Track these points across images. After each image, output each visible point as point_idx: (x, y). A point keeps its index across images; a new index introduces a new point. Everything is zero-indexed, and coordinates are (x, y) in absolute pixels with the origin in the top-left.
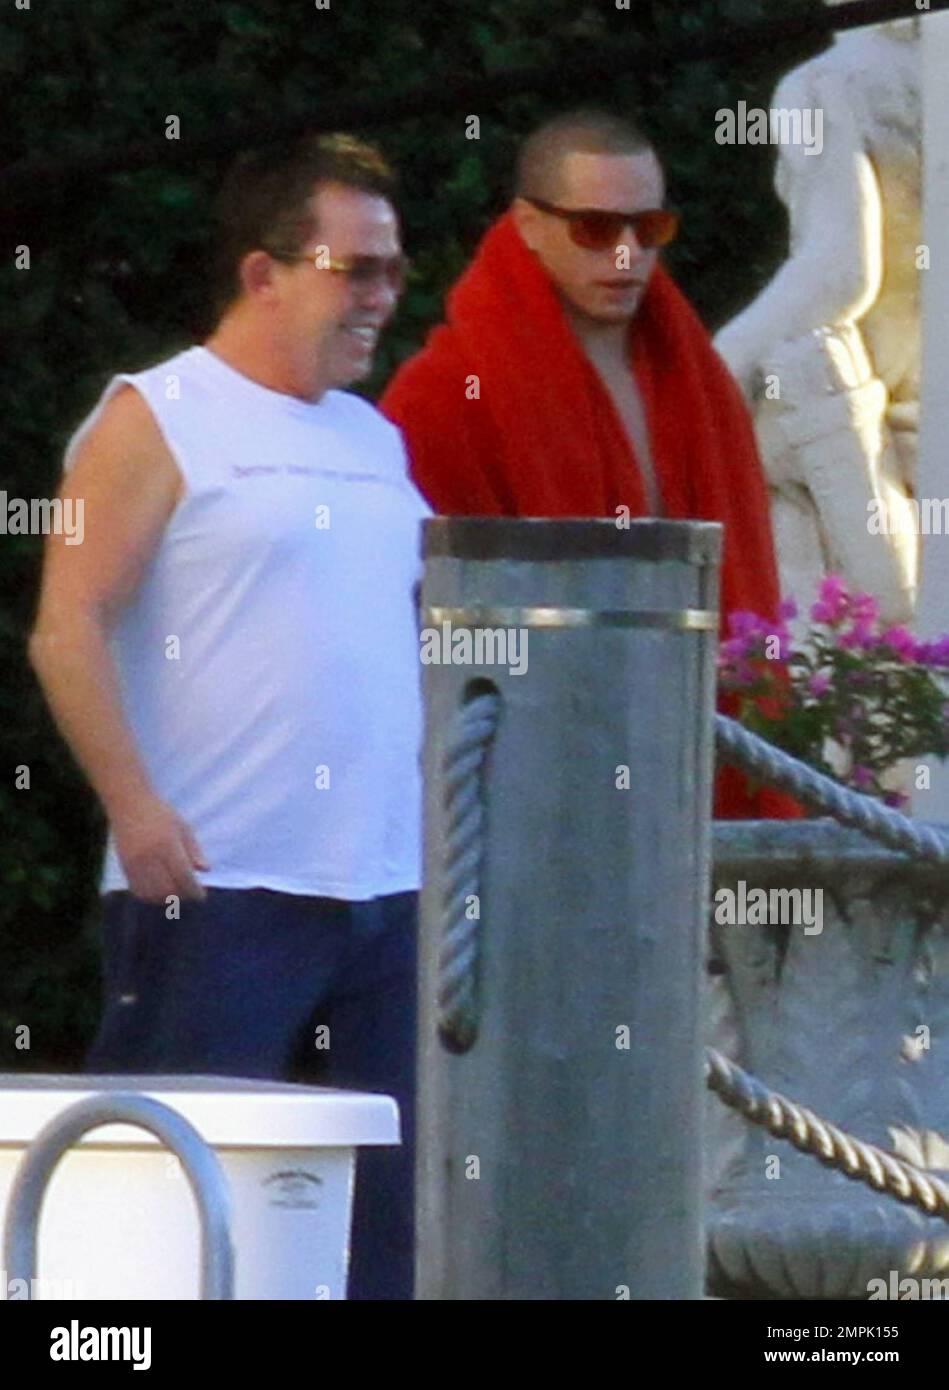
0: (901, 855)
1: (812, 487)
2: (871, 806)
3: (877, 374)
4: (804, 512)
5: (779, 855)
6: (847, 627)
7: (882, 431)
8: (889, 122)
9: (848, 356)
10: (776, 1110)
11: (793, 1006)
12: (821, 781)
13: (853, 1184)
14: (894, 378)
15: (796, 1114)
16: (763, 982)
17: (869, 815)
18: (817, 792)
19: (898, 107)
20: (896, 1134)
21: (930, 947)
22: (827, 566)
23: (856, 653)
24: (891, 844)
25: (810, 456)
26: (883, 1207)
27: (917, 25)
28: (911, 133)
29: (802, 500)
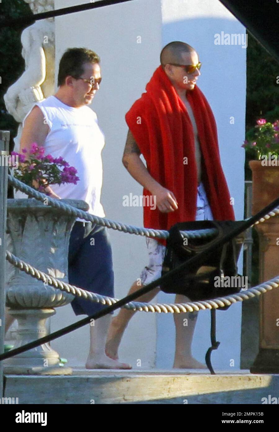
2: (43, 195)
3: (44, 97)
5: (22, 206)
6: (38, 155)
9: (38, 93)
10: (22, 264)
11: (26, 241)
12: (32, 190)
13: (40, 281)
15: (26, 265)
16: (19, 235)
17: (42, 197)
18: (31, 192)
19: (50, 37)
20: (49, 270)
21: (57, 228)
23: (40, 161)
27: (54, 18)
28: (53, 43)
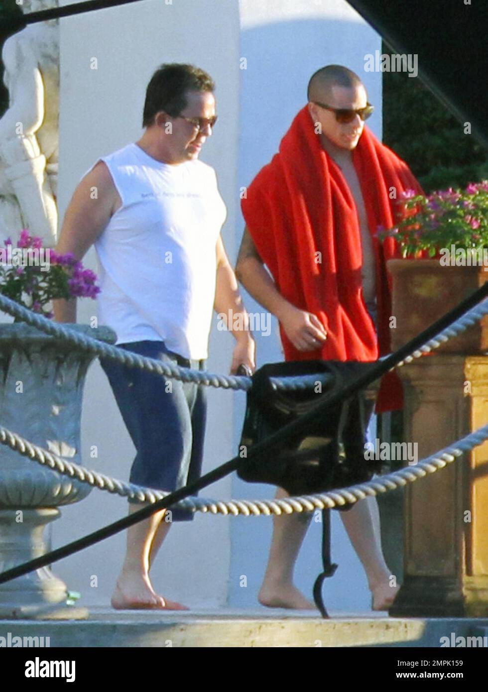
0: (51, 337)
1: (18, 197)
2: (40, 318)
3: (42, 152)
4: (13, 204)
5: (3, 336)
7: (44, 174)
8: (46, 56)
9: (31, 146)
10: (4, 434)
12: (21, 309)
13: (33, 462)
14: (49, 154)
15: (11, 435)
17: (39, 321)
18: (19, 312)
19: (50, 51)
20: (49, 443)
21: (63, 372)
22: (23, 225)
24: (47, 332)
25: (17, 184)
26: (44, 471)
27: (57, 21)
28: (56, 61)
29: (14, 201)
